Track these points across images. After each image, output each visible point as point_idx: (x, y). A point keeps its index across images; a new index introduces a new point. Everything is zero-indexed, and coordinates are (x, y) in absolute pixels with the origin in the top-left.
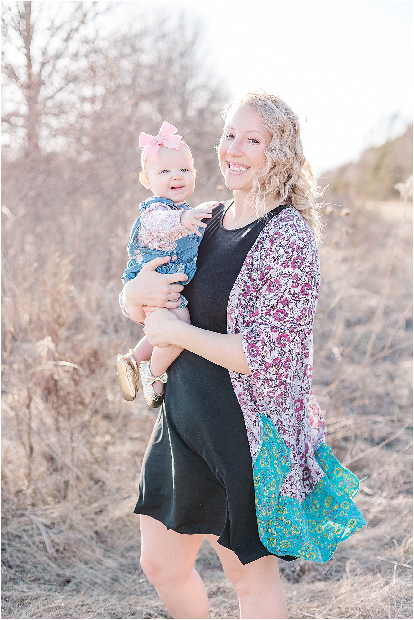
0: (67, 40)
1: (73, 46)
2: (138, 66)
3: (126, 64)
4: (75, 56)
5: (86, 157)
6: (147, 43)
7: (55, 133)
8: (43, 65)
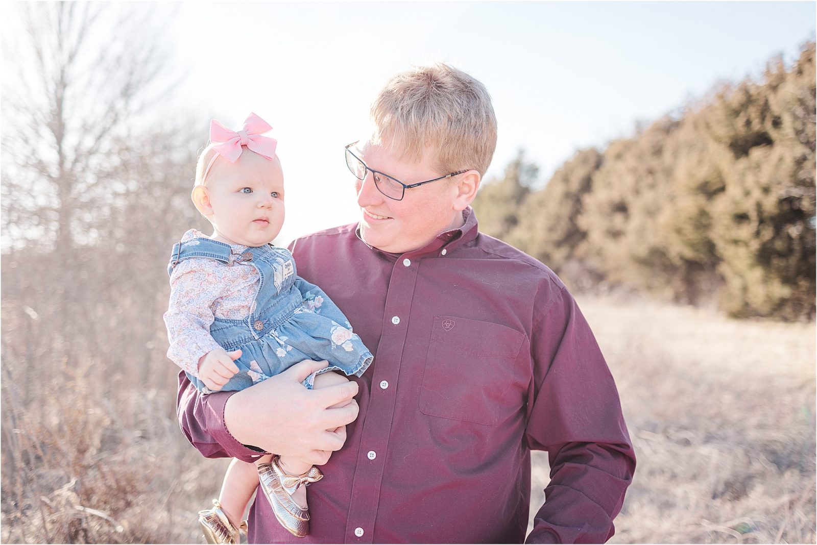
0: (99, 138)
1: (106, 145)
2: (170, 164)
3: (157, 160)
4: (109, 154)
5: (120, 248)
6: (178, 141)
7: (89, 227)
8: (76, 161)
